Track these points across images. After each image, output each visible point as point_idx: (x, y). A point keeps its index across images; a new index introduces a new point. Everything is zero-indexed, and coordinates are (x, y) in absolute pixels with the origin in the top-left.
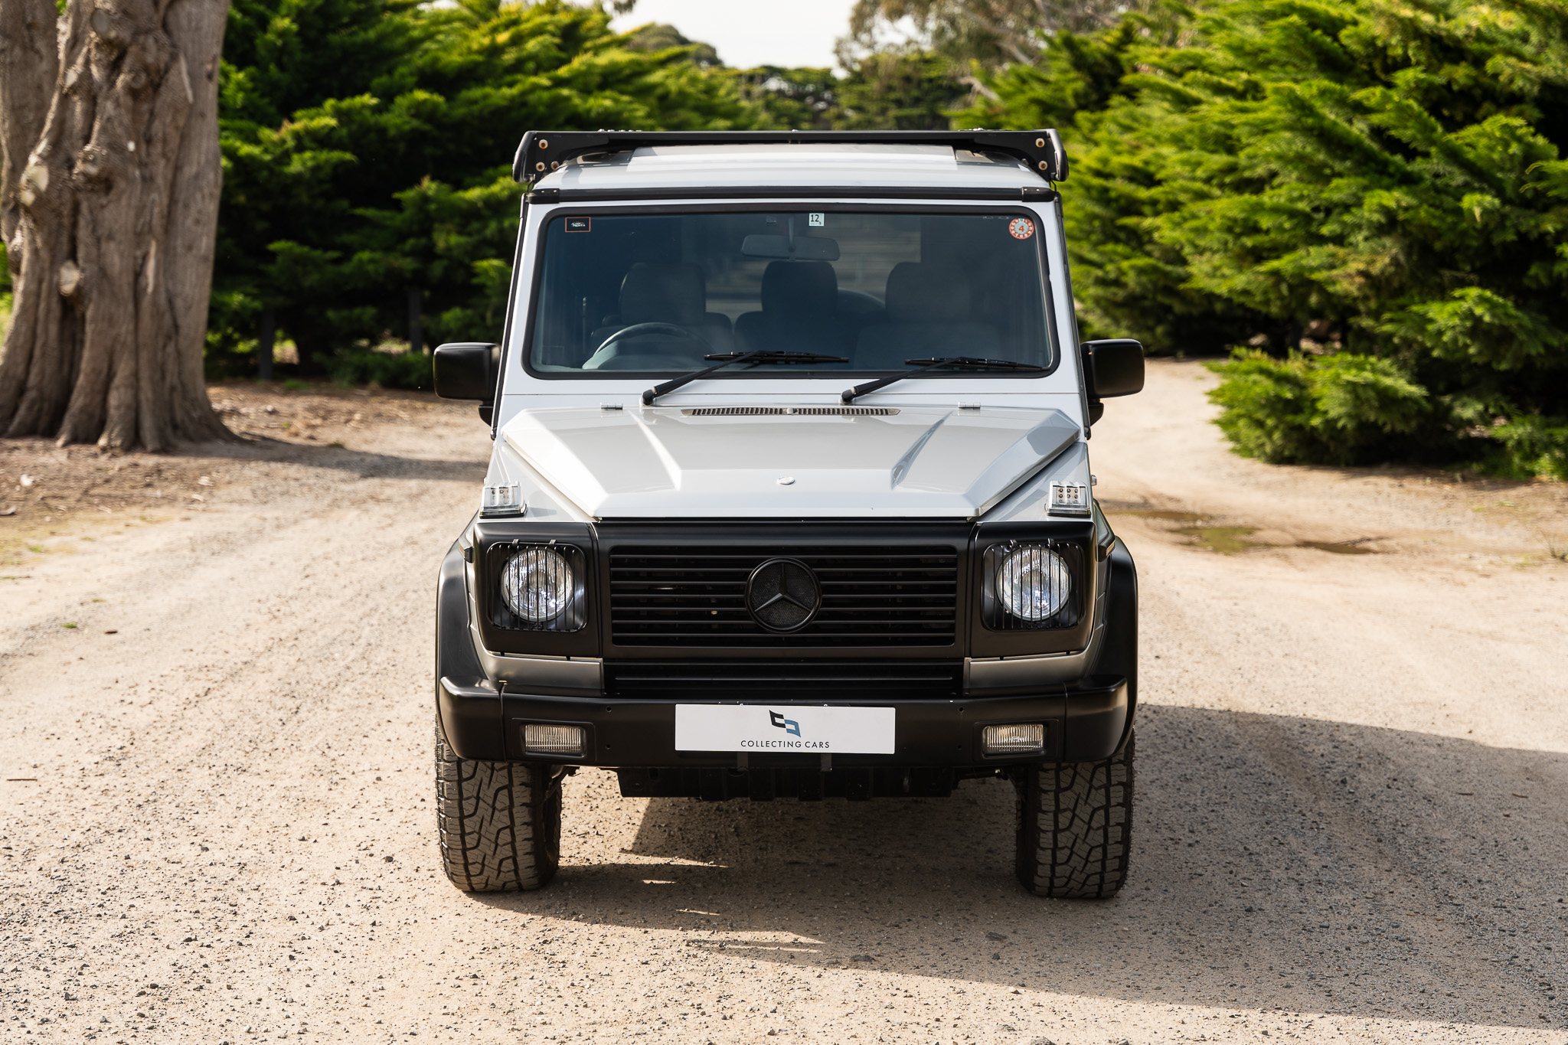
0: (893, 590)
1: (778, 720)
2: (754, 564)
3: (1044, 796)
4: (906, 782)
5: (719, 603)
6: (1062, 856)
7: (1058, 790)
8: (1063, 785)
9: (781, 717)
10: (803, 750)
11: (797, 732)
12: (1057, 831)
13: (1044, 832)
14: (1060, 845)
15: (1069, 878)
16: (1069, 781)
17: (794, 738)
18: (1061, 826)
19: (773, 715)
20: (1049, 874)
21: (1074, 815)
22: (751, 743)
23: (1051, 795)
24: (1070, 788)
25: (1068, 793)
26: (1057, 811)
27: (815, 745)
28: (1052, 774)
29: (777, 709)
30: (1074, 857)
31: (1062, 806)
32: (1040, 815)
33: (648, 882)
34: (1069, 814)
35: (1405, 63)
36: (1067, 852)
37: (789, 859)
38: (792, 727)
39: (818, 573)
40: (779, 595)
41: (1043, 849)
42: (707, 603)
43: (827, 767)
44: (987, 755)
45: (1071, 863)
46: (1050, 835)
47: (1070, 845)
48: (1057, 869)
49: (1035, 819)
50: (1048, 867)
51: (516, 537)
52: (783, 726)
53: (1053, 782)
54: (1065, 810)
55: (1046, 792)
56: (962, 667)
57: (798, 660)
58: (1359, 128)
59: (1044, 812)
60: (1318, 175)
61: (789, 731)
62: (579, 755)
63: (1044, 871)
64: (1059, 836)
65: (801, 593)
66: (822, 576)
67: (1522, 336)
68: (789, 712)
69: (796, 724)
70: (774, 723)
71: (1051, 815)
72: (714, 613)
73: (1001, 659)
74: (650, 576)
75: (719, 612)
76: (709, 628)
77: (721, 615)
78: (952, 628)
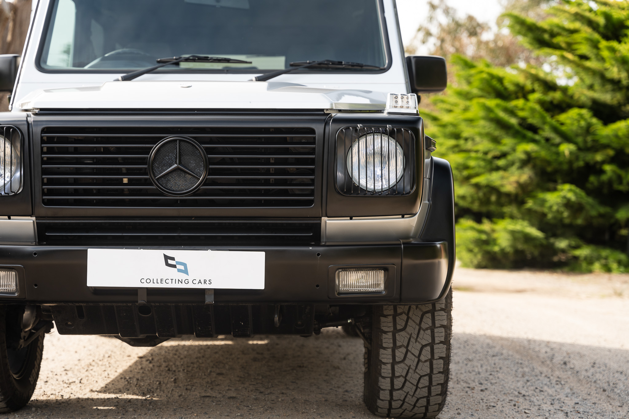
0: (267, 162)
1: (170, 262)
2: (155, 141)
3: (384, 336)
4: (276, 318)
5: (129, 172)
6: (398, 383)
7: (396, 331)
8: (399, 327)
9: (173, 259)
10: (190, 286)
11: (186, 272)
12: (394, 363)
13: (385, 364)
14: (397, 374)
15: (404, 401)
16: (404, 324)
17: (183, 276)
18: (397, 359)
19: (167, 258)
20: (388, 398)
21: (407, 351)
22: (148, 280)
23: (390, 335)
24: (404, 329)
25: (402, 333)
26: (395, 348)
27: (200, 282)
28: (390, 318)
29: (170, 253)
30: (407, 384)
31: (398, 344)
32: (382, 351)
33: (95, 408)
34: (404, 350)
35: (533, 91)
36: (402, 380)
37: (203, 394)
38: (182, 267)
39: (206, 149)
40: (176, 165)
41: (384, 378)
42: (119, 172)
43: (210, 300)
44: (339, 294)
45: (405, 389)
46: (389, 366)
47: (404, 374)
48: (395, 393)
49: (378, 354)
50: (387, 392)
52: (174, 266)
53: (391, 325)
54: (400, 347)
55: (386, 332)
56: (320, 224)
57: (190, 218)
58: (513, 121)
59: (385, 348)
60: (496, 140)
61: (179, 271)
62: (14, 293)
63: (384, 395)
64: (396, 367)
65: (192, 165)
66: (209, 151)
67: (588, 207)
68: (180, 255)
69: (185, 265)
70: (167, 264)
71: (390, 351)
72: (125, 181)
73: (351, 219)
74: (76, 151)
75: (129, 180)
76: (121, 192)
77: (131, 182)
78: (312, 193)
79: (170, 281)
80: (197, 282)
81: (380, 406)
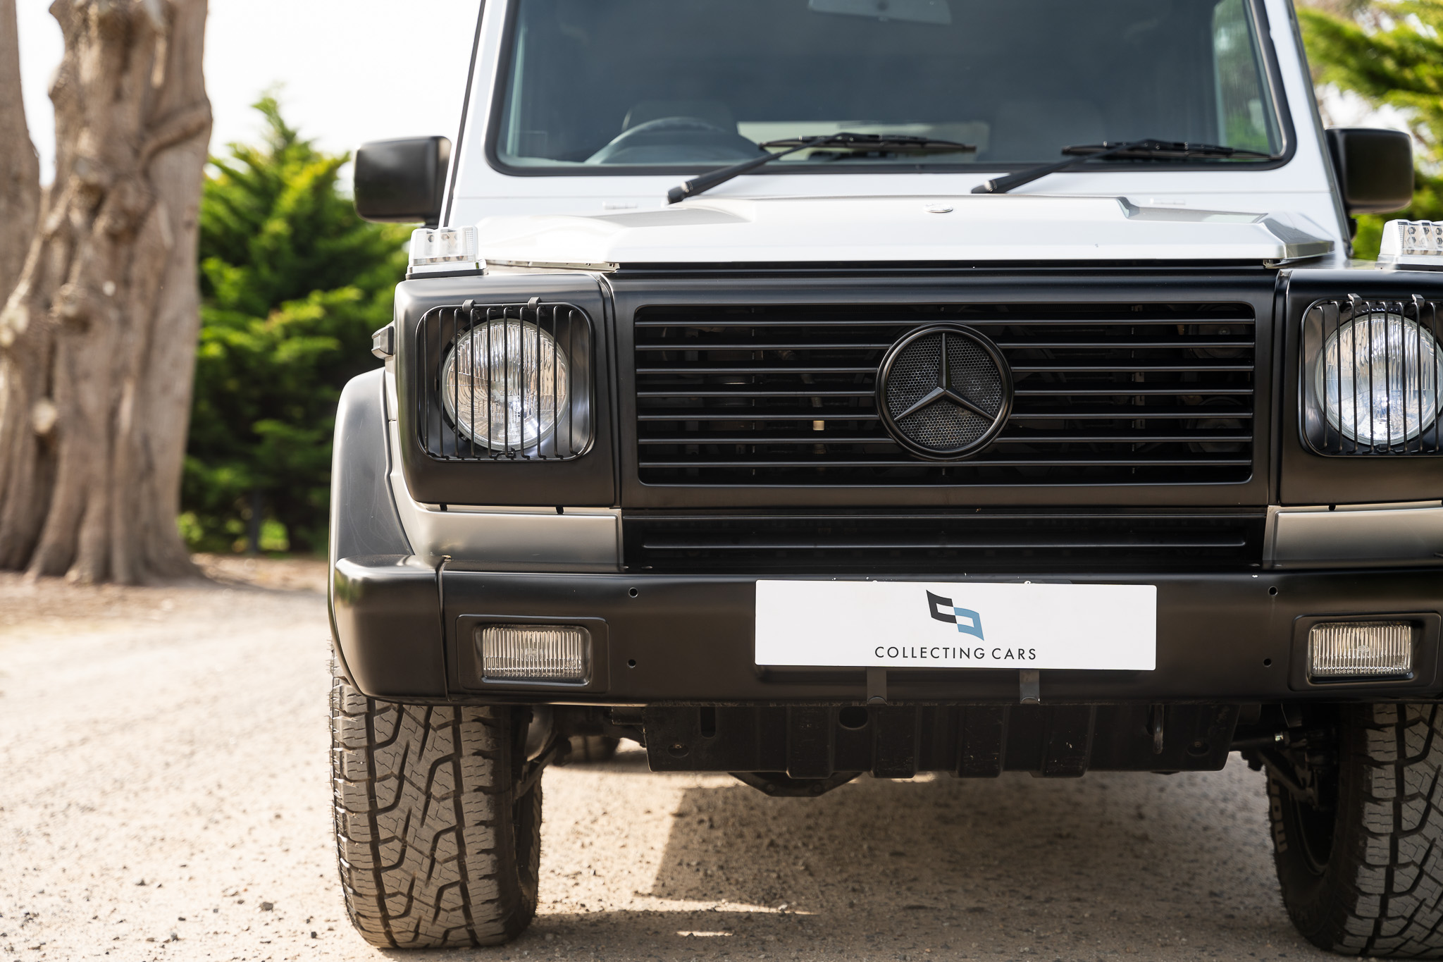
1: (942, 609)
2: (891, 335)
3: (1376, 772)
4: (1159, 735)
5: (827, 407)
6: (1403, 879)
7: (1403, 762)
8: (1410, 753)
9: (948, 602)
10: (988, 663)
11: (977, 631)
12: (1398, 833)
13: (1375, 835)
14: (1402, 859)
15: (1410, 920)
16: (1421, 745)
17: (970, 642)
18: (1406, 826)
19: (933, 600)
20: (1376, 912)
21: (1429, 807)
22: (893, 651)
23: (1390, 771)
24: (1422, 757)
25: (1419, 766)
26: (1401, 798)
27: (1009, 654)
28: (1391, 733)
29: (941, 588)
30: (1425, 881)
31: (1409, 790)
32: (1369, 807)
33: (686, 934)
34: (1420, 804)
36: (1413, 871)
38: (968, 622)
39: (1007, 352)
40: (938, 391)
41: (1371, 867)
42: (806, 406)
43: (1031, 695)
44: (1315, 679)
45: (1418, 892)
46: (1385, 841)
47: (1419, 859)
48: (1393, 903)
49: (1360, 814)
50: (1376, 900)
51: (468, 297)
52: (951, 619)
53: (1393, 746)
54: (1413, 797)
55: (1380, 765)
56: (1264, 521)
57: (970, 508)
59: (1376, 801)
61: (963, 629)
62: (579, 681)
63: (1368, 907)
64: (1401, 842)
65: (975, 389)
66: (1013, 357)
68: (963, 593)
69: (975, 616)
70: (936, 615)
71: (1389, 806)
72: (819, 425)
73: (1332, 509)
74: (704, 359)
75: (827, 423)
76: (807, 452)
77: (831, 429)
78: (1246, 451)
79: (941, 653)
80: (1002, 654)
81: (1352, 931)
